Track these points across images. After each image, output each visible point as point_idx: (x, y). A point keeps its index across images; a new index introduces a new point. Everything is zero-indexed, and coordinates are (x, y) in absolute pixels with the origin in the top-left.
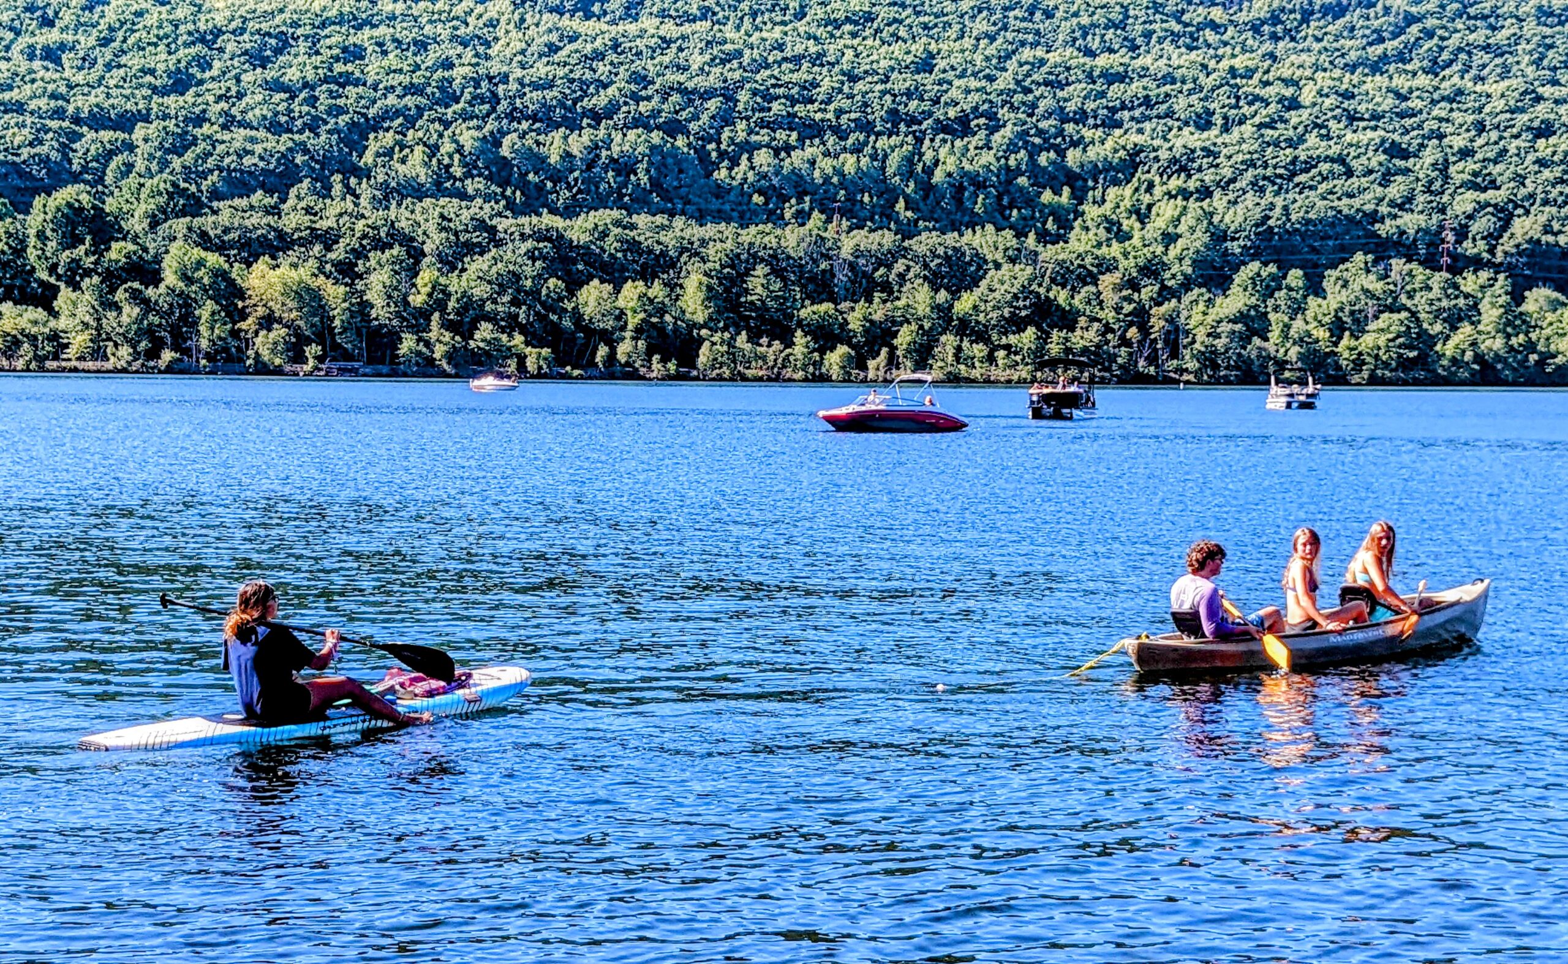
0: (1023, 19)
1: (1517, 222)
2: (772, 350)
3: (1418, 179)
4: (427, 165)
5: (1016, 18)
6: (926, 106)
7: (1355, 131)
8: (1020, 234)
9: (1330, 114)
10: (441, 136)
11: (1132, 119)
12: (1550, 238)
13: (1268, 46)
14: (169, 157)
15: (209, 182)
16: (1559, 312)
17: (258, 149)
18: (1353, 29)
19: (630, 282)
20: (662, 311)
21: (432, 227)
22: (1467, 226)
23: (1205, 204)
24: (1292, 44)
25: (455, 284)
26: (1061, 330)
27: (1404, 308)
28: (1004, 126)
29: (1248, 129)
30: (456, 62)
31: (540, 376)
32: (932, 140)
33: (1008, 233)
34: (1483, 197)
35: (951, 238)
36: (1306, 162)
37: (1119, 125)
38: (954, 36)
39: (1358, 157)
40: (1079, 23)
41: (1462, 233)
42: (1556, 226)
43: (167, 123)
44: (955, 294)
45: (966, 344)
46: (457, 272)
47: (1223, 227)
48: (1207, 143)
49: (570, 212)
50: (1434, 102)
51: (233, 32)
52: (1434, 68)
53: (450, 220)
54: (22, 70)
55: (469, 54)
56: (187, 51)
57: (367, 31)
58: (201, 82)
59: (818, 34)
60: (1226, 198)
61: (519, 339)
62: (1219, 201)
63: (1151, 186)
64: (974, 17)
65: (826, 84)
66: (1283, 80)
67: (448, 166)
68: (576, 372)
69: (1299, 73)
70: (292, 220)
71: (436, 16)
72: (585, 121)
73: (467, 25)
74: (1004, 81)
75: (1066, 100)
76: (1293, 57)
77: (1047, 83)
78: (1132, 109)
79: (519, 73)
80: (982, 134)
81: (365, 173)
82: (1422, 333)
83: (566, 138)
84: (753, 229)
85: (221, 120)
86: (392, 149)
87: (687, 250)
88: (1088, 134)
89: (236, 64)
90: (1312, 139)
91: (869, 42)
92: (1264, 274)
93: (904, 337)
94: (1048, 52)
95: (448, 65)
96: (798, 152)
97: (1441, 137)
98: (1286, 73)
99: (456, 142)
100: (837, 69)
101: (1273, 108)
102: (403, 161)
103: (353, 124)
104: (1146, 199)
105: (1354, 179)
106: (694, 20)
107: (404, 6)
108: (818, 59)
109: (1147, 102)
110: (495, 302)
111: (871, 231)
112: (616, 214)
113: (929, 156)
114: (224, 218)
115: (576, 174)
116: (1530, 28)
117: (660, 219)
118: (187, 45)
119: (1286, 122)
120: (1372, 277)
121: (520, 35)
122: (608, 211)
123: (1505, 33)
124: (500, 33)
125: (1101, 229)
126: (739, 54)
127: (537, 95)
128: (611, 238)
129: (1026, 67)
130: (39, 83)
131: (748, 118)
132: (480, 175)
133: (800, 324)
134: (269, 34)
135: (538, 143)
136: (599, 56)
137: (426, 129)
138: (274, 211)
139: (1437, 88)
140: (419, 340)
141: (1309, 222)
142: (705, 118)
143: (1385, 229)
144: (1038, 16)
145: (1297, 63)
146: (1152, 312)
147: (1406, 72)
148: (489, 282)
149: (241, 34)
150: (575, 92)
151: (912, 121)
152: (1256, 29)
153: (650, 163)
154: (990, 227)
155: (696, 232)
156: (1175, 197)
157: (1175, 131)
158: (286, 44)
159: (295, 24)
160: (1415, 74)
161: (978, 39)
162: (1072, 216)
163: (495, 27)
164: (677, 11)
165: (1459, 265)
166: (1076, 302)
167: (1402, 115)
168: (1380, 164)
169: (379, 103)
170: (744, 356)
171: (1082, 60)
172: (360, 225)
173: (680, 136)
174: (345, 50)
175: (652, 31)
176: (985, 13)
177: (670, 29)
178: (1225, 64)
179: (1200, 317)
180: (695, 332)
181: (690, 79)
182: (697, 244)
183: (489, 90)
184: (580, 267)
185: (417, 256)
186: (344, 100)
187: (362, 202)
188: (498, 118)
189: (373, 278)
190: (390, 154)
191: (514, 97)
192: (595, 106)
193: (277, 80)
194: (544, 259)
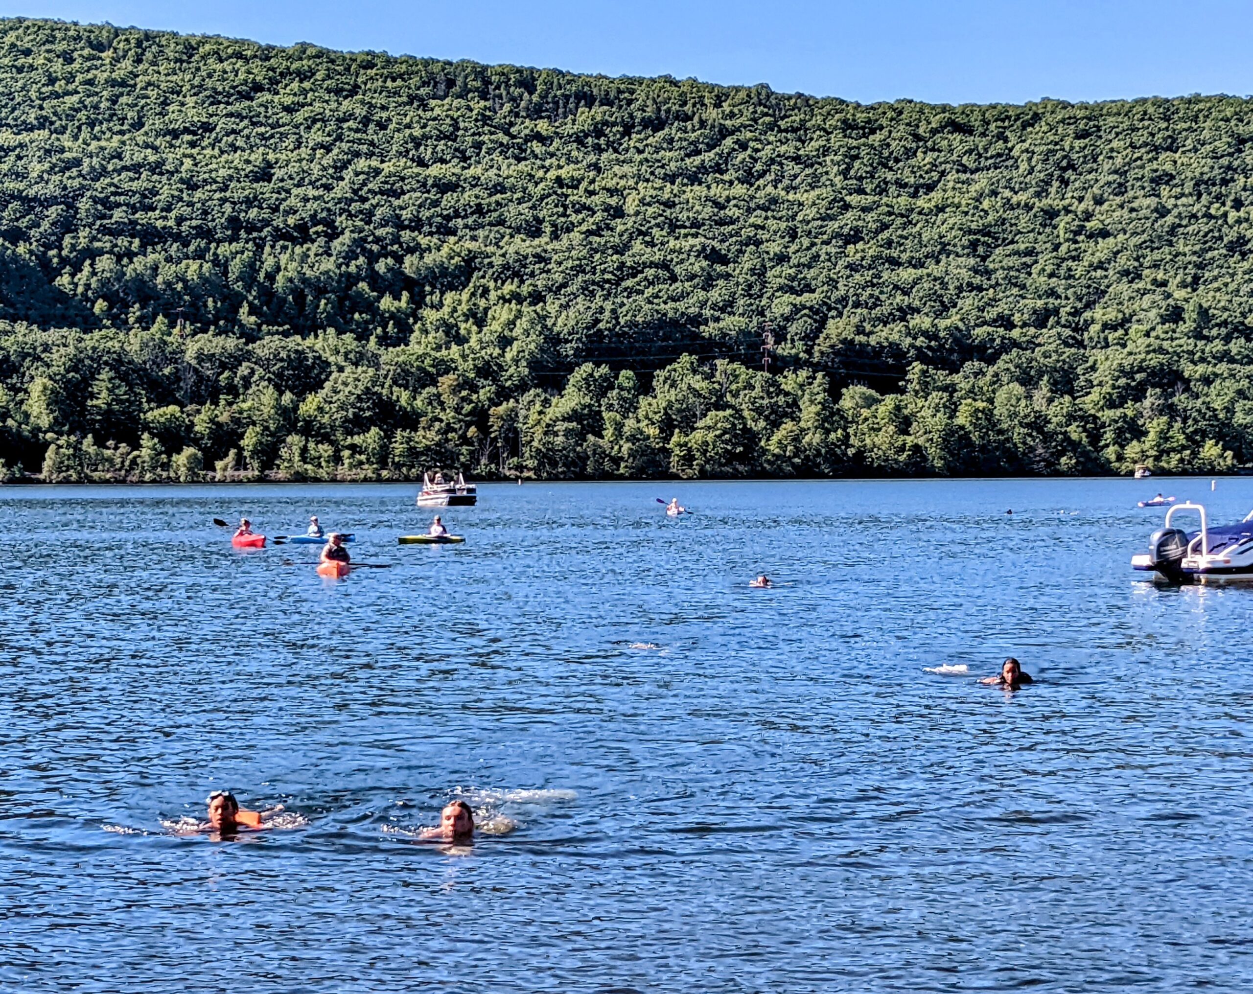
0: (357, 131)
1: (831, 323)
2: (117, 452)
3: (738, 284)
5: (350, 129)
6: (265, 214)
7: (677, 238)
8: (362, 336)
9: (653, 222)
11: (466, 226)
12: (862, 338)
13: (592, 158)
16: (874, 408)
18: (671, 141)
22: (785, 328)
23: (538, 307)
24: (614, 156)
26: (404, 430)
27: (727, 406)
28: (342, 233)
29: (576, 236)
32: (273, 247)
33: (348, 337)
34: (798, 300)
35: (295, 341)
36: (632, 268)
37: (453, 233)
38: (291, 147)
39: (682, 261)
40: (411, 135)
41: (780, 336)
42: (868, 327)
44: (301, 396)
45: (311, 445)
47: (556, 329)
48: (539, 250)
50: (749, 211)
52: (749, 178)
59: (157, 143)
60: (557, 302)
62: (552, 306)
63: (486, 291)
64: (309, 128)
65: (165, 194)
66: (608, 190)
69: (622, 183)
74: (342, 189)
75: (401, 208)
76: (616, 168)
77: (382, 193)
78: (466, 217)
80: (322, 240)
82: (746, 430)
84: (97, 334)
87: (29, 354)
88: (424, 241)
90: (637, 246)
91: (208, 152)
92: (596, 375)
93: (249, 440)
94: (382, 162)
96: (141, 257)
97: (758, 243)
98: (611, 184)
100: (176, 177)
101: (599, 216)
104: (482, 303)
105: (678, 284)
106: (32, 130)
108: (157, 168)
109: (479, 210)
111: (215, 335)
113: (269, 263)
116: (836, 140)
119: (612, 230)
120: (698, 377)
123: (814, 144)
125: (441, 334)
126: (77, 162)
129: (362, 177)
131: (90, 226)
133: (146, 427)
139: (752, 197)
141: (636, 325)
142: (45, 225)
143: (708, 330)
144: (372, 127)
145: (620, 174)
146: (491, 412)
147: (723, 182)
151: (251, 227)
152: (580, 141)
154: (331, 331)
155: (39, 337)
156: (509, 301)
157: (507, 238)
160: (731, 183)
161: (314, 150)
162: (411, 320)
164: (15, 120)
165: (778, 365)
166: (418, 403)
167: (721, 223)
168: (702, 269)
170: (90, 459)
171: (416, 170)
173: (21, 243)
176: (318, 125)
178: (552, 174)
179: (536, 416)
180: (41, 435)
181: (30, 186)
182: (39, 349)
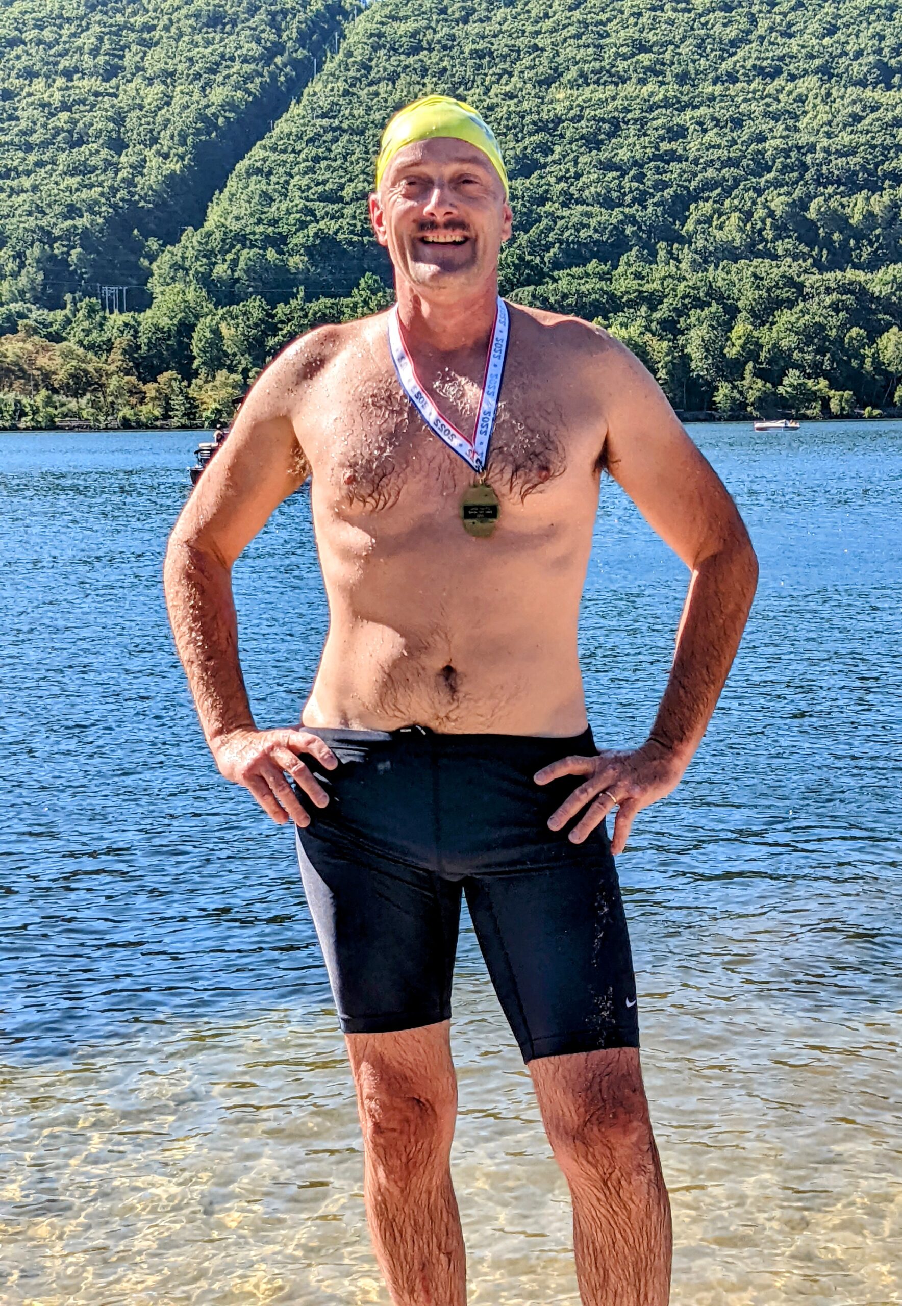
4: (741, 230)
10: (754, 203)
14: (516, 234)
15: (551, 254)
17: (593, 222)
21: (746, 285)
25: (766, 336)
30: (769, 136)
31: (841, 417)
43: (514, 204)
46: (768, 325)
49: (872, 266)
51: (572, 120)
53: (762, 279)
55: (780, 127)
56: (532, 139)
57: (689, 113)
58: (545, 166)
61: (823, 383)
67: (760, 231)
68: (876, 412)
70: (623, 284)
71: (750, 95)
72: (887, 182)
73: (779, 101)
79: (825, 142)
81: (687, 240)
83: (868, 199)
85: (561, 199)
86: (712, 216)
89: (574, 148)
95: (761, 138)
99: (768, 207)
102: (721, 227)
103: (676, 197)
107: (722, 88)
110: (802, 351)
114: (563, 285)
115: (878, 231)
118: (531, 134)
121: (827, 108)
124: (808, 107)
127: (842, 161)
132: (790, 237)
134: (603, 120)
135: (843, 207)
136: (898, 123)
137: (743, 197)
138: (606, 277)
140: (734, 387)
148: (797, 333)
149: (579, 121)
150: (876, 157)
158: (617, 127)
159: (627, 110)
163: (803, 102)
169: (700, 176)
172: (681, 287)
174: (669, 130)
183: (798, 159)
184: (880, 316)
185: (732, 311)
186: (669, 175)
187: (683, 266)
188: (806, 183)
189: (693, 333)
190: (708, 221)
191: (820, 165)
192: (895, 168)
193: (610, 160)
194: (847, 309)
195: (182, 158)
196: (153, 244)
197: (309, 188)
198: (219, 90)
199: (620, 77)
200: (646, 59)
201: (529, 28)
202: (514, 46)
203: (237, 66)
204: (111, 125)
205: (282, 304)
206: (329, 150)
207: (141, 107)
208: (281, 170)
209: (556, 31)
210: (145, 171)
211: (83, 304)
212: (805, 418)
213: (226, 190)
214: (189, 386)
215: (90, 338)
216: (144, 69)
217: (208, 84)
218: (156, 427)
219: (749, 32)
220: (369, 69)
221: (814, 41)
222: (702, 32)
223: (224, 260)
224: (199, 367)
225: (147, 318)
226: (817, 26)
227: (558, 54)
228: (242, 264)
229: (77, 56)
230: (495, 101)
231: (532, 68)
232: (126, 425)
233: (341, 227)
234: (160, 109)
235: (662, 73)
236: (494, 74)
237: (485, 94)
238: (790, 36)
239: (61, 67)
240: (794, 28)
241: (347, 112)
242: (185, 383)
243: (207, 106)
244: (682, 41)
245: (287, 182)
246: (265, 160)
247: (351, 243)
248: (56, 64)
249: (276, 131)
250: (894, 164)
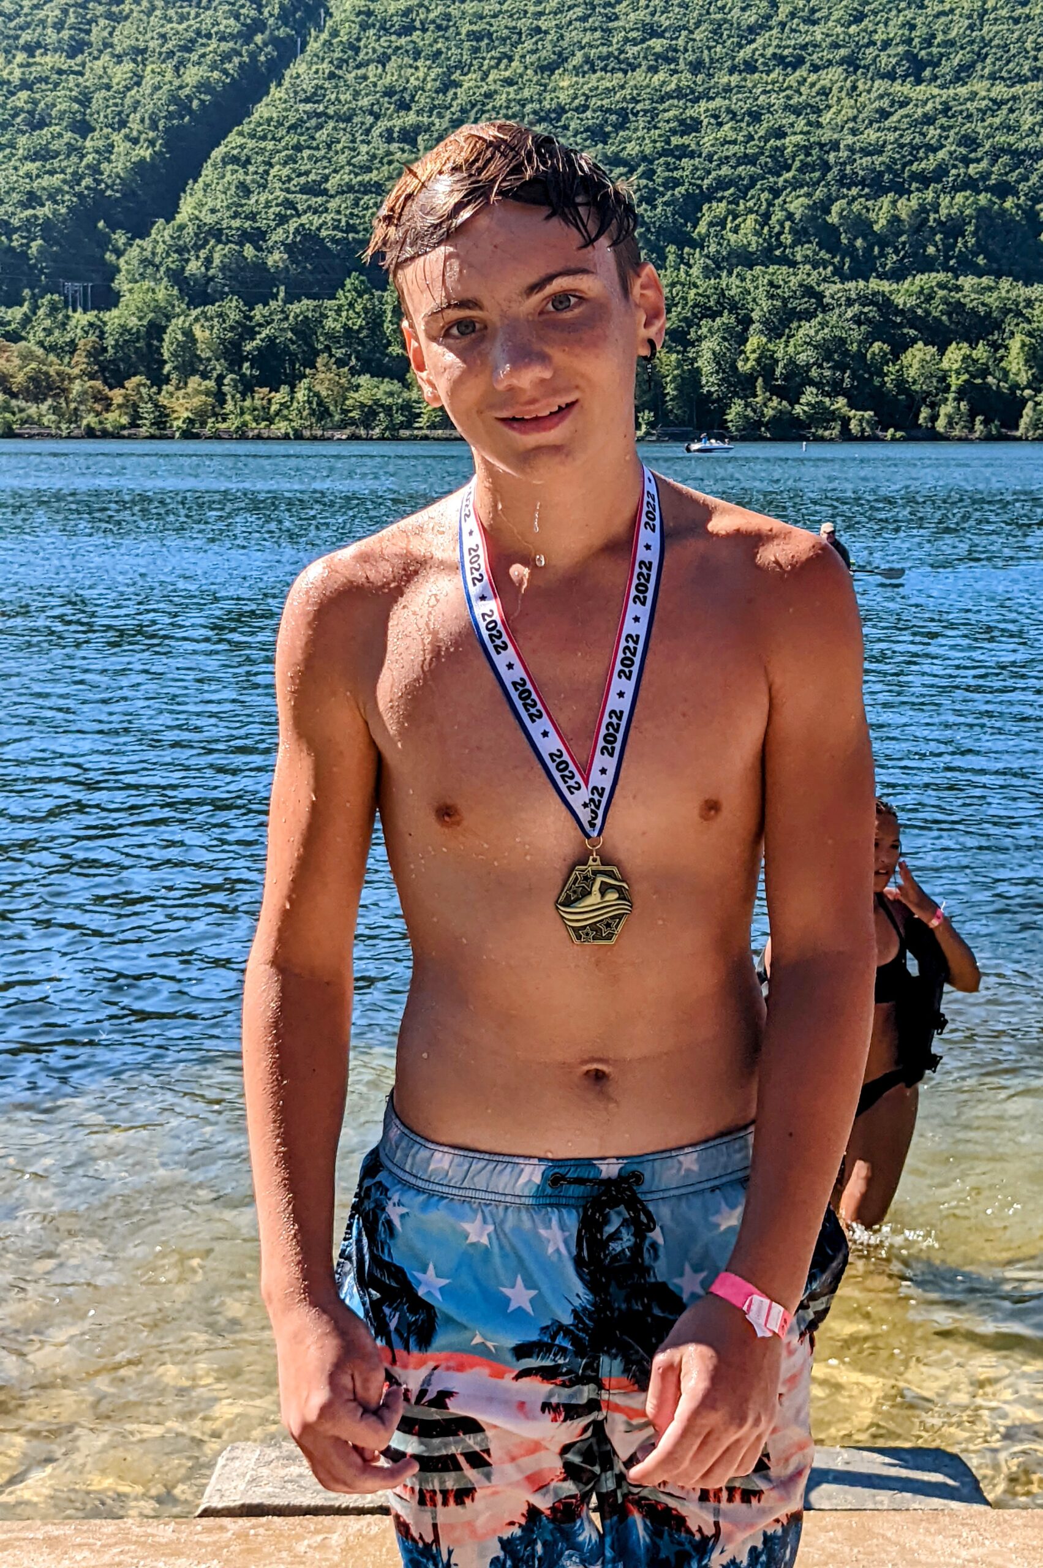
4: (758, 234)
19: (954, 345)
20: (984, 372)
21: (761, 294)
25: (782, 350)
30: (789, 131)
31: (862, 438)
46: (784, 338)
49: (898, 275)
51: (576, 110)
53: (779, 287)
54: (380, 152)
55: (802, 121)
57: (703, 104)
61: (841, 401)
67: (779, 234)
68: (899, 434)
71: (769, 87)
72: (914, 185)
73: (800, 94)
79: (850, 140)
83: (894, 203)
86: (726, 218)
87: (1010, 310)
89: (579, 141)
95: (780, 134)
99: (787, 210)
103: (688, 196)
106: (1025, 82)
107: (739, 78)
110: (820, 366)
112: (941, 276)
115: (903, 238)
117: (985, 281)
121: (852, 102)
122: (934, 274)
124: (833, 101)
127: (866, 161)
128: (937, 301)
130: (396, 164)
132: (810, 242)
134: (609, 111)
135: (868, 210)
136: (929, 120)
137: (759, 198)
140: (746, 405)
148: (815, 347)
149: (584, 112)
150: (904, 157)
153: (977, 228)
155: (1023, 292)
158: (625, 119)
159: (636, 101)
163: (827, 95)
164: (1009, 72)
169: (714, 174)
172: (692, 294)
173: (1009, 197)
174: (682, 122)
175: (984, 93)
177: (1000, 90)
180: (1018, 392)
181: (1022, 139)
182: (1022, 304)
183: (819, 157)
184: (905, 331)
185: (746, 321)
186: (680, 172)
187: (695, 271)
188: (828, 184)
189: (705, 345)
190: (723, 223)
191: (844, 164)
192: (924, 170)
193: (617, 154)
194: (869, 321)
195: (152, 143)
196: (120, 238)
197: (290, 179)
198: (194, 70)
199: (629, 64)
200: (658, 45)
201: (531, 9)
202: (515, 28)
203: (213, 44)
204: (76, 106)
205: (260, 306)
206: (314, 138)
207: (108, 87)
208: (260, 159)
209: (561, 12)
210: (113, 157)
211: (45, 301)
212: (822, 439)
213: (200, 180)
214: (159, 393)
215: (51, 338)
216: (112, 46)
217: (182, 63)
218: (123, 437)
219: (769, 17)
220: (357, 50)
221: (839, 29)
222: (719, 16)
223: (198, 257)
224: (169, 373)
225: (113, 317)
226: (842, 12)
227: (562, 37)
228: (217, 261)
229: (39, 30)
230: (492, 88)
231: (534, 52)
232: (90, 433)
233: (325, 223)
234: (129, 89)
235: (675, 60)
236: (492, 58)
237: (483, 80)
238: (814, 23)
239: (22, 41)
240: (818, 15)
241: (333, 97)
242: (155, 389)
243: (181, 87)
244: (698, 24)
245: (267, 172)
246: (242, 147)
247: (334, 240)
248: (17, 37)
249: (256, 115)
250: (923, 165)
